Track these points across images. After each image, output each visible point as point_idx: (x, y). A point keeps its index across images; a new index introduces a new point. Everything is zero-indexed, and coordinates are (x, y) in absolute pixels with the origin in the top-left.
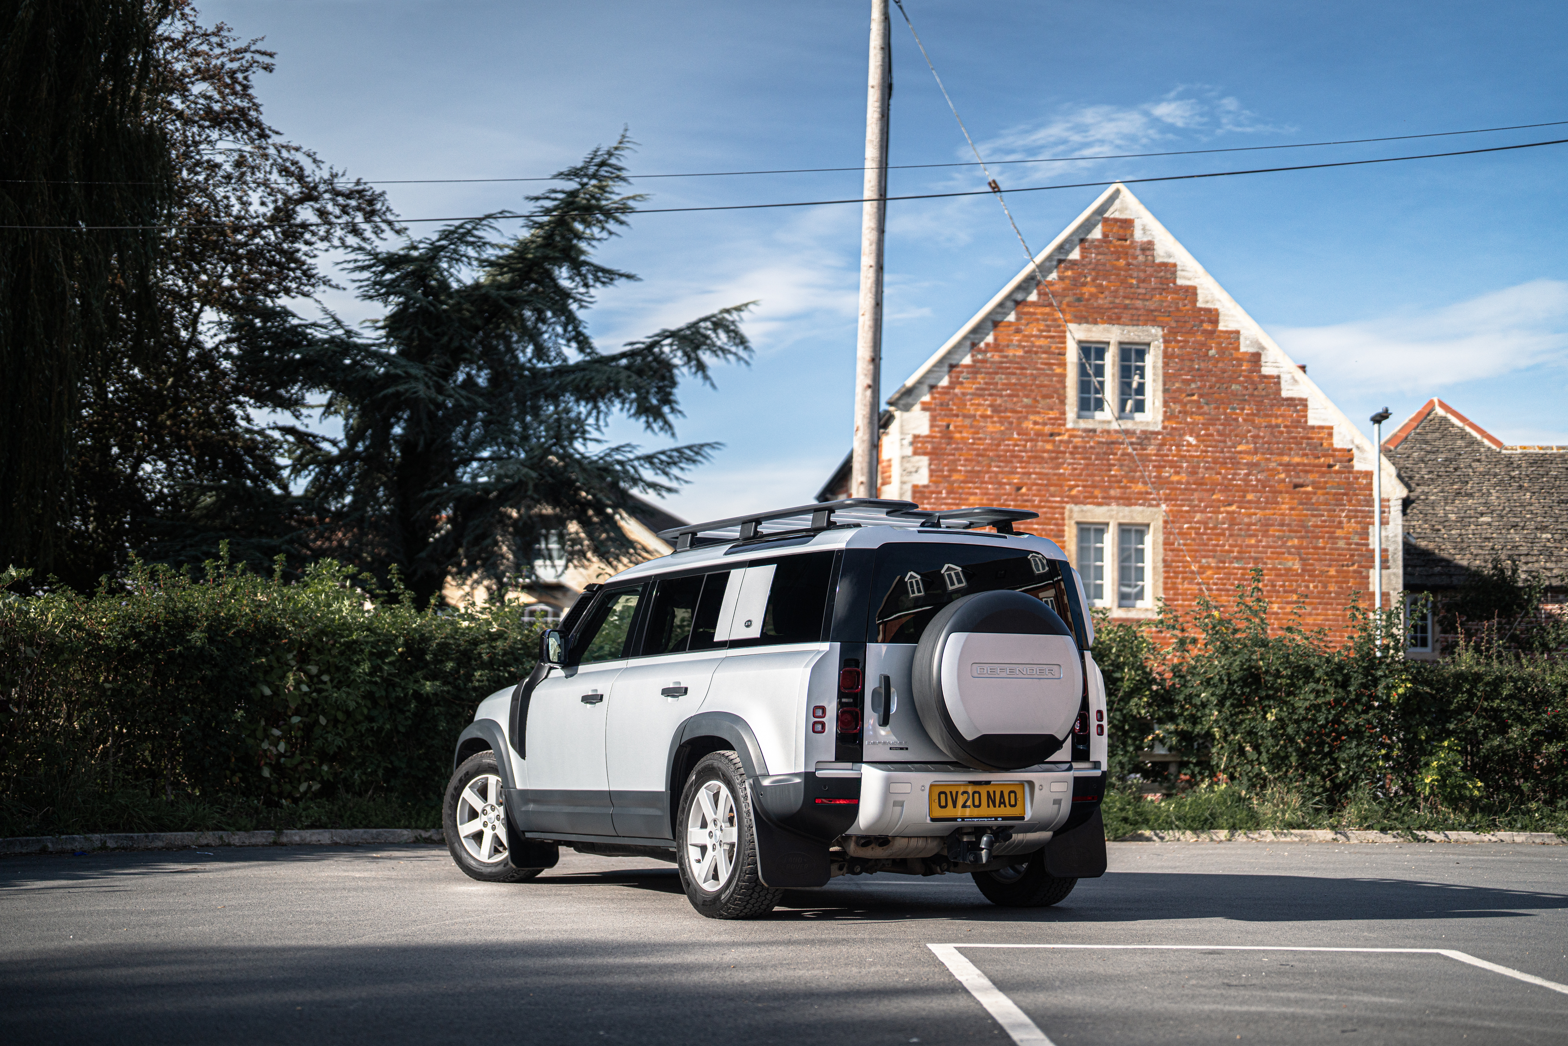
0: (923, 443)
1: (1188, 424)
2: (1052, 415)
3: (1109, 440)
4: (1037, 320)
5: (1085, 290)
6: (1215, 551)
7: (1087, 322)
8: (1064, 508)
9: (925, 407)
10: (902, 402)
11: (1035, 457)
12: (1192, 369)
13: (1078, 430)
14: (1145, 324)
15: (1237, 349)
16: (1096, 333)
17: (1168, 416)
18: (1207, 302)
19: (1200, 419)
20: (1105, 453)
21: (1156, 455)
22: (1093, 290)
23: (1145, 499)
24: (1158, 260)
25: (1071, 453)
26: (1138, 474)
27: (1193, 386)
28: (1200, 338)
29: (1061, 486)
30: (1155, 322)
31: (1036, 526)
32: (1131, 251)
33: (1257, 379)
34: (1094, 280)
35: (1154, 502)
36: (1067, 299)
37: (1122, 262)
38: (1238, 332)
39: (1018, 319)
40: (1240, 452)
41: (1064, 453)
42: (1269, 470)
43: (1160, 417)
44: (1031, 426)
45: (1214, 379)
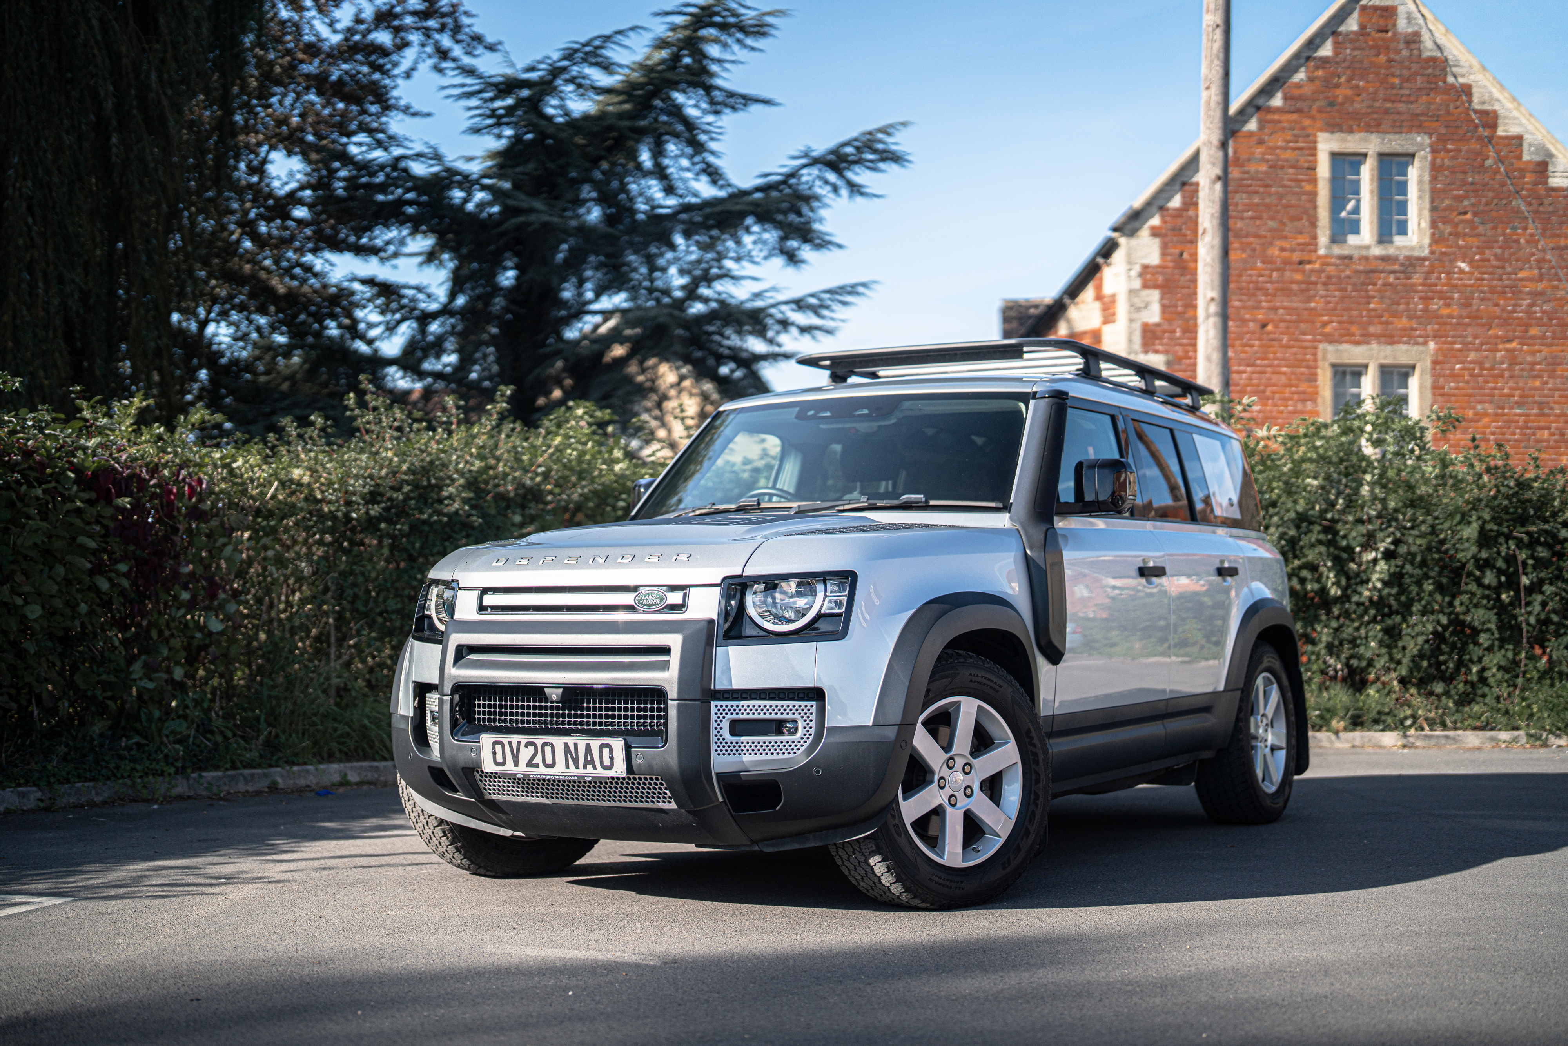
0: (1153, 274)
1: (1460, 247)
2: (1301, 240)
3: (1368, 268)
4: (1283, 129)
5: (1338, 92)
6: (1493, 395)
7: (1341, 131)
8: (1316, 348)
9: (1155, 232)
10: (1129, 227)
11: (1282, 289)
12: (1464, 183)
13: (1331, 256)
14: (1409, 131)
15: (1520, 157)
16: (1352, 143)
17: (1436, 240)
18: (1484, 103)
19: (1475, 242)
20: (1363, 284)
21: (1423, 285)
22: (1349, 92)
23: (1410, 337)
24: (1426, 54)
25: (1324, 284)
26: (1402, 307)
27: (1466, 203)
28: (1475, 145)
29: (1312, 322)
30: (1420, 128)
31: (1284, 369)
32: (1393, 45)
33: (1542, 193)
34: (1349, 80)
35: (1421, 340)
36: (1318, 104)
37: (1383, 58)
38: (1520, 138)
39: (1261, 127)
40: (1522, 280)
41: (1316, 283)
42: (1556, 299)
43: (1427, 241)
44: (1277, 252)
45: (1490, 194)
